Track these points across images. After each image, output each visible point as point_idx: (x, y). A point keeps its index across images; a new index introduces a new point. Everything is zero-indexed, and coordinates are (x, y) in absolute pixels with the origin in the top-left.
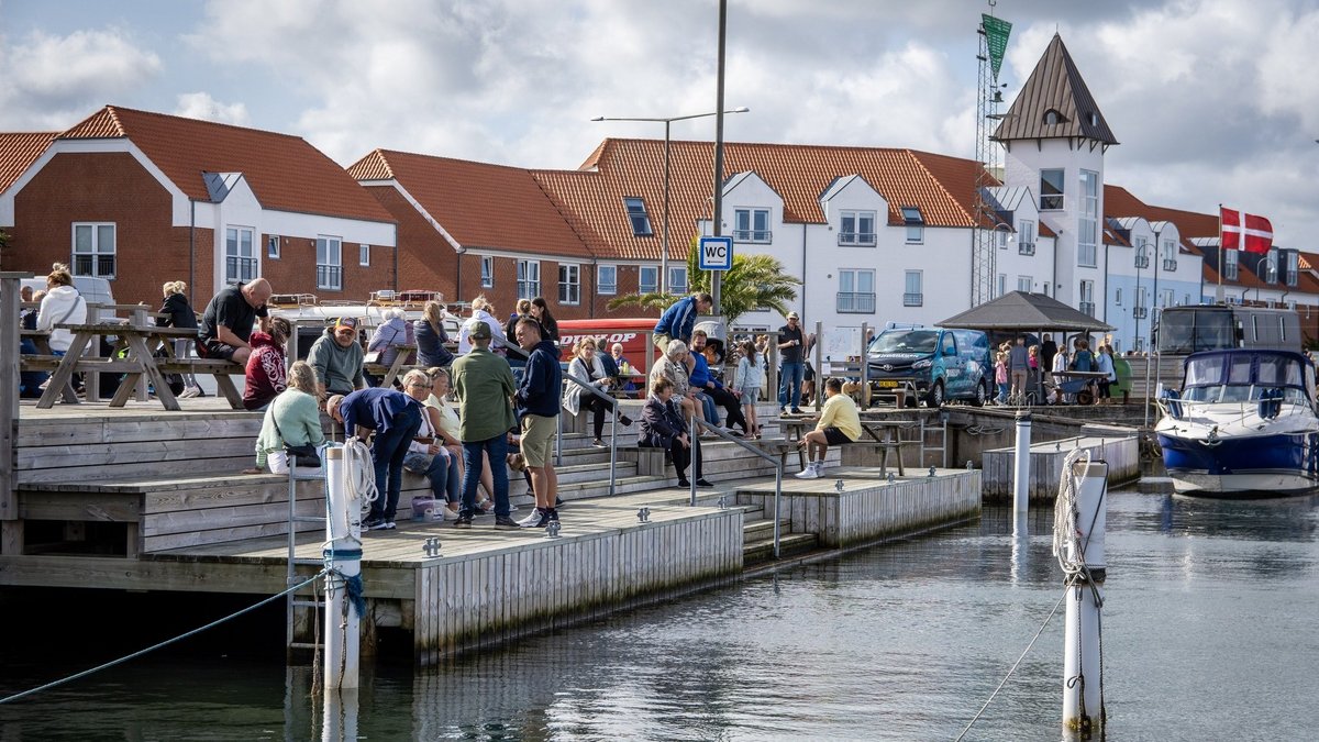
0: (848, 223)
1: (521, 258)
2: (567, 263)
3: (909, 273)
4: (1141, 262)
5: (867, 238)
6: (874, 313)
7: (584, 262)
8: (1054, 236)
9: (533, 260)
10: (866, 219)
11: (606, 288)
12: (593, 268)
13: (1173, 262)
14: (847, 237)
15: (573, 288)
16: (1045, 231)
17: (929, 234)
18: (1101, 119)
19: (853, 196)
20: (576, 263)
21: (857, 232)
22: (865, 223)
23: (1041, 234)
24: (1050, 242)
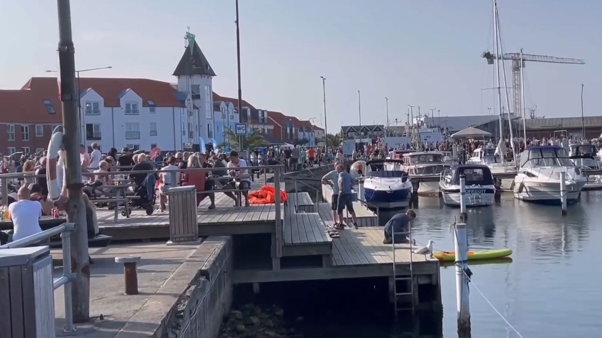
0: (128, 106)
1: (8, 124)
2: (24, 125)
3: (151, 123)
4: (224, 117)
5: (135, 112)
6: (140, 138)
7: (30, 124)
8: (197, 108)
9: (12, 125)
10: (135, 105)
11: (39, 134)
12: (34, 126)
13: (233, 116)
14: (128, 111)
15: (27, 135)
16: (195, 107)
17: (157, 109)
18: (210, 67)
19: (130, 96)
20: (27, 125)
21: (131, 110)
22: (134, 106)
23: (194, 108)
24: (197, 110)
